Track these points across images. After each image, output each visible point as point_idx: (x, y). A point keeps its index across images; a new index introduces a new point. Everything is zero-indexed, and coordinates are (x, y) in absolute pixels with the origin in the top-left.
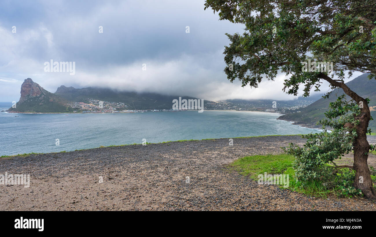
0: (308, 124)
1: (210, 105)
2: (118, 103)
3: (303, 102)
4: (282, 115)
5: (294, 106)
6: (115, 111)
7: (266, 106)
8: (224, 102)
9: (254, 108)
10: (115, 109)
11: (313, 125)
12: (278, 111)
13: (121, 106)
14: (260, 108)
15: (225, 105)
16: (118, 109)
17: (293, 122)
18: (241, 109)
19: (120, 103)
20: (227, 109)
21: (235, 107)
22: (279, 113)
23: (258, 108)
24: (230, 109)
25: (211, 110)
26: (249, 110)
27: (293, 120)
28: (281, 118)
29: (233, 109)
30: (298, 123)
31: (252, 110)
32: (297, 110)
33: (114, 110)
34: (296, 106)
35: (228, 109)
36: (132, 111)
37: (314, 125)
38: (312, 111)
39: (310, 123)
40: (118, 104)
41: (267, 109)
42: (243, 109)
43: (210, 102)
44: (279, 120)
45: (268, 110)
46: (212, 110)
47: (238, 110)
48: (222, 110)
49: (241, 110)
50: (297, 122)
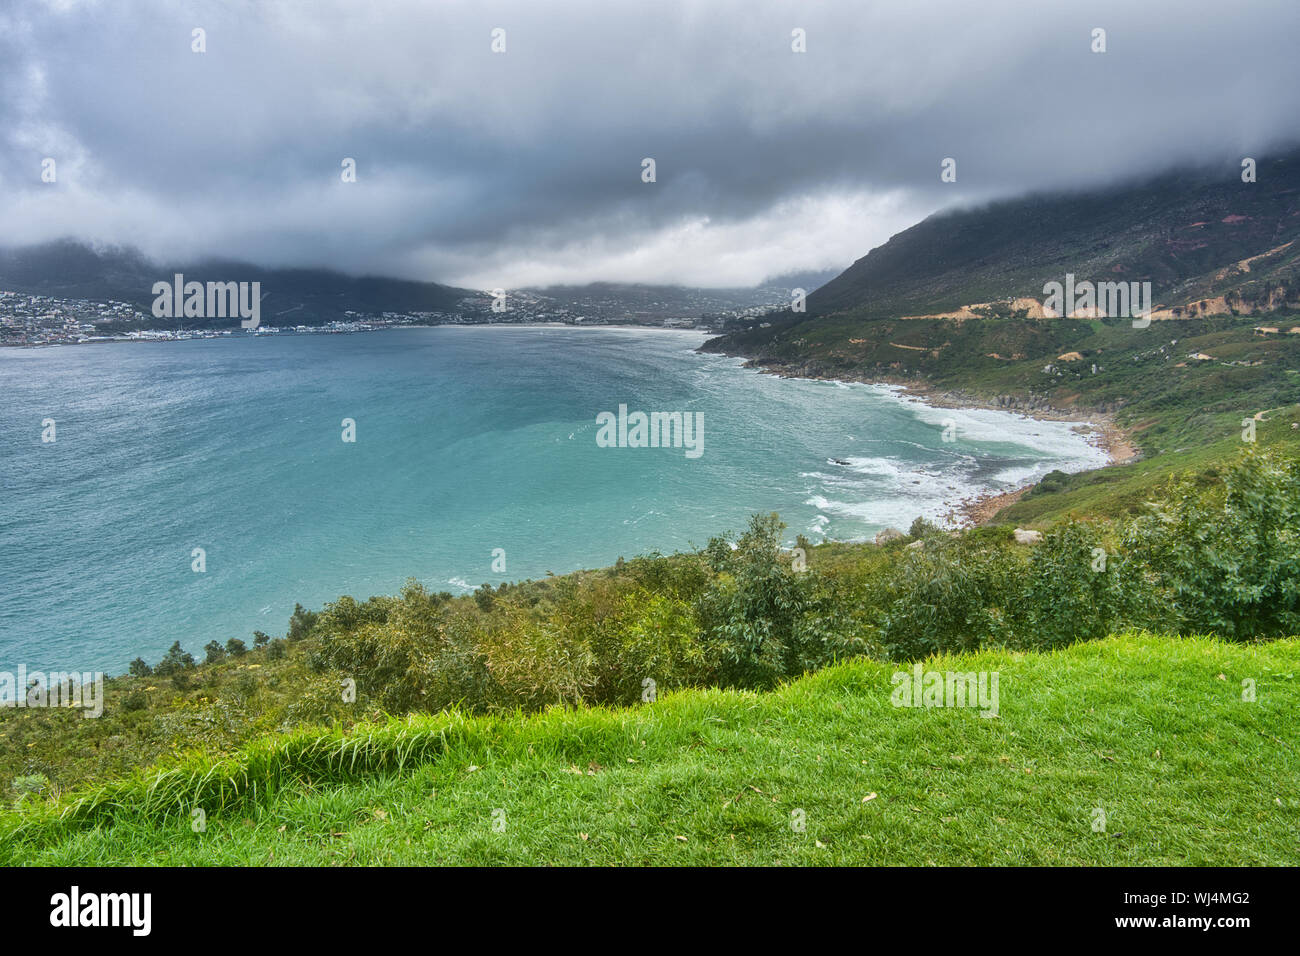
0: (789, 362)
1: (475, 306)
2: (101, 305)
3: (780, 291)
4: (714, 336)
5: (753, 307)
6: (91, 334)
7: (667, 309)
8: (525, 295)
9: (628, 313)
10: (91, 327)
11: (803, 366)
12: (703, 323)
13: (116, 315)
14: (646, 316)
15: (528, 304)
16: (103, 329)
17: (746, 360)
18: (582, 320)
19: (113, 305)
20: (536, 320)
21: (562, 311)
22: (706, 329)
23: (640, 315)
24: (545, 320)
25: (479, 323)
26: (611, 323)
27: (747, 353)
28: (709, 346)
29: (554, 319)
30: (762, 363)
31: (621, 323)
32: (759, 319)
33: (85, 333)
34: (759, 306)
35: (540, 320)
36: (169, 334)
37: (806, 368)
38: (803, 324)
39: (796, 361)
40: (105, 309)
41: (668, 317)
42: (590, 320)
43: (476, 297)
44: (705, 354)
45: (670, 321)
46: (484, 323)
47: (573, 323)
48: (516, 322)
49: (584, 323)
50: (757, 359)
